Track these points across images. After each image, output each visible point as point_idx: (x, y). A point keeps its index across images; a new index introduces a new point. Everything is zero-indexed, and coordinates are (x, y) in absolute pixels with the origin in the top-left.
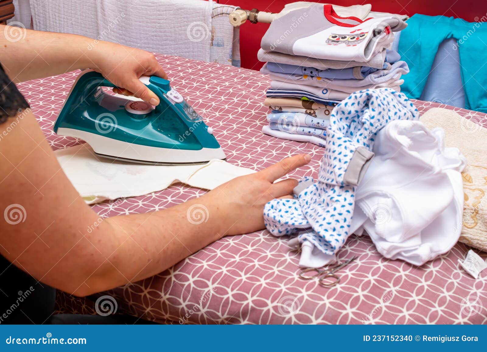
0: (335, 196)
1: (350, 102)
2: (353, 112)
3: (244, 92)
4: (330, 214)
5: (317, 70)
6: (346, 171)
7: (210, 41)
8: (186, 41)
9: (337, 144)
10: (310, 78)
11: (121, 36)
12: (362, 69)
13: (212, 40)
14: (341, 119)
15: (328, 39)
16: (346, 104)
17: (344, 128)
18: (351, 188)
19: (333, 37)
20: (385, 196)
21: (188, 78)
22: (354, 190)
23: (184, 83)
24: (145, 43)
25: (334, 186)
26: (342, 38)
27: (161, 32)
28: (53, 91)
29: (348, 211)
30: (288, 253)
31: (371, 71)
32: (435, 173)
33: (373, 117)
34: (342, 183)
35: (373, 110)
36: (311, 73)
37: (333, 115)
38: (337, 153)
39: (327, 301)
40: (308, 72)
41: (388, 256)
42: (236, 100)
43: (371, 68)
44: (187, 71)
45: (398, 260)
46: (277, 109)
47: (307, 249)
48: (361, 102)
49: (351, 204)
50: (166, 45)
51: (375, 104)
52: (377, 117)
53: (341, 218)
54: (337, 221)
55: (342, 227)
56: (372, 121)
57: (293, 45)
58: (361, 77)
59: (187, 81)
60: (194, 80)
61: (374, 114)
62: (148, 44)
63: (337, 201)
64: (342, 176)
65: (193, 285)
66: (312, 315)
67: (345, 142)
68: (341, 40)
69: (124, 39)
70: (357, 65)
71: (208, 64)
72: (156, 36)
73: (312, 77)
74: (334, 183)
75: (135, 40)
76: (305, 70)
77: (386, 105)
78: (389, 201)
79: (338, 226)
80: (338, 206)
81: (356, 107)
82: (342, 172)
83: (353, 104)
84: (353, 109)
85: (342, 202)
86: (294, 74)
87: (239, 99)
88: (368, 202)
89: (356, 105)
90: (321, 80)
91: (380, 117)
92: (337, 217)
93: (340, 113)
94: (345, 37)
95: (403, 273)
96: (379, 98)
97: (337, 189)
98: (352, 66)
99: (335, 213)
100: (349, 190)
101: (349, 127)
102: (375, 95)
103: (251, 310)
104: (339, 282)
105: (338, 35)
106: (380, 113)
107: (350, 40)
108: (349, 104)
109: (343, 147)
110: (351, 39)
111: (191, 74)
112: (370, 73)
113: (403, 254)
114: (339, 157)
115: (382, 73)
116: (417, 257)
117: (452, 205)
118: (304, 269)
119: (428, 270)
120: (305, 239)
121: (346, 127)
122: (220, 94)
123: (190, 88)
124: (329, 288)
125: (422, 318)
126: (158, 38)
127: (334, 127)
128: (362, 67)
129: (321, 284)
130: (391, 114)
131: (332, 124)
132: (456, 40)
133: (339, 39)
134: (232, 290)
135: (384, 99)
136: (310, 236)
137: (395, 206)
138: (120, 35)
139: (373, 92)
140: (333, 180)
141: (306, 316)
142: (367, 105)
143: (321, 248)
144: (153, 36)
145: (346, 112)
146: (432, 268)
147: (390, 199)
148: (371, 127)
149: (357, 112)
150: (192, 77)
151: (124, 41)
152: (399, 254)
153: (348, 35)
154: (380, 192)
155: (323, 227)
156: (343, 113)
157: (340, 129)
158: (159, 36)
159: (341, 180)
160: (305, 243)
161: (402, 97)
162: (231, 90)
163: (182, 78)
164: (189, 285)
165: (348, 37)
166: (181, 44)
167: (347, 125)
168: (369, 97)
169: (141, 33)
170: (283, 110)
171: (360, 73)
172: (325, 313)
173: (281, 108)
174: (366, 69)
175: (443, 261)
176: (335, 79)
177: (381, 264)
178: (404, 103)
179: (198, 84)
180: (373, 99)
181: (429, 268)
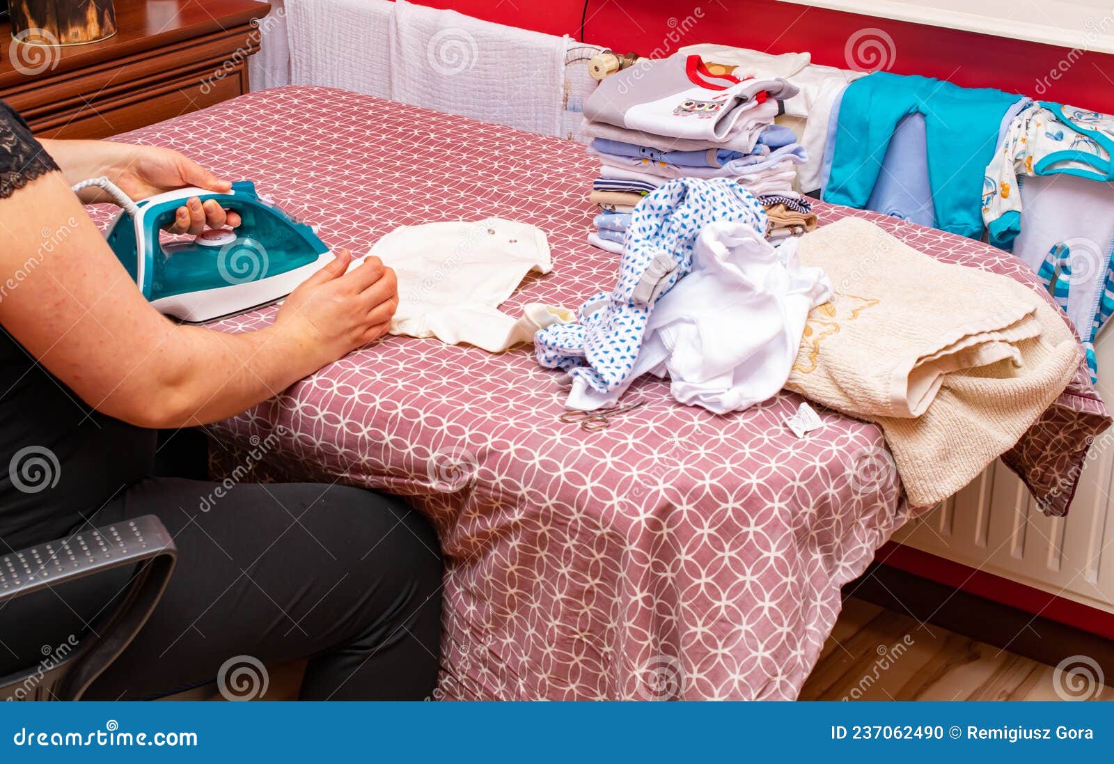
0: (620, 317)
1: (662, 193)
2: (665, 208)
3: (581, 184)
4: (609, 340)
5: (659, 152)
6: (637, 284)
7: (562, 103)
8: (526, 101)
9: (632, 249)
10: (652, 164)
11: (425, 89)
12: (719, 153)
13: (566, 100)
14: (649, 216)
15: (680, 107)
16: (656, 196)
17: (651, 228)
18: (642, 308)
19: (687, 104)
20: (692, 322)
21: (504, 160)
22: (646, 310)
23: (496, 167)
24: (462, 102)
25: (622, 303)
26: (699, 106)
27: (488, 84)
28: (296, 170)
29: (634, 338)
30: (557, 393)
31: (735, 156)
32: (757, 293)
33: (687, 216)
34: (630, 300)
35: (689, 207)
36: (652, 155)
37: (637, 210)
38: (631, 259)
39: (583, 447)
40: (647, 154)
41: (682, 400)
42: (565, 194)
43: (734, 152)
44: (508, 148)
45: (696, 406)
46: (609, 208)
47: (578, 387)
48: (675, 195)
49: (638, 329)
50: (494, 106)
51: (692, 199)
52: (692, 216)
53: (623, 346)
54: (618, 350)
55: (623, 357)
56: (685, 221)
57: (624, 113)
58: (717, 163)
59: (501, 164)
60: (512, 163)
61: (690, 212)
62: (468, 102)
63: (622, 323)
64: (631, 291)
65: (423, 423)
66: (560, 462)
67: (644, 246)
68: (697, 108)
69: (430, 94)
70: (712, 147)
71: (544, 138)
72: (479, 91)
73: (653, 161)
74: (622, 300)
75: (446, 95)
76: (644, 151)
77: (710, 202)
78: (692, 328)
79: (617, 356)
80: (621, 330)
81: (669, 202)
82: (632, 285)
83: (666, 196)
84: (665, 203)
85: (628, 326)
86: (630, 157)
87: (570, 193)
88: (672, 330)
89: (669, 198)
90: (666, 166)
91: (697, 217)
92: (618, 344)
93: (648, 207)
94: (703, 105)
95: (697, 421)
96: (698, 190)
97: (625, 307)
98: (705, 148)
99: (617, 339)
100: (640, 310)
101: (660, 228)
102: (691, 186)
103: (489, 454)
104: (608, 427)
105: (696, 101)
106: (697, 211)
107: (708, 110)
108: (661, 196)
109: (639, 252)
110: (710, 108)
111: (513, 153)
112: (733, 159)
113: (701, 397)
114: (632, 265)
115: (752, 159)
116: (718, 403)
117: (782, 336)
118: (570, 411)
119: (734, 422)
120: (577, 374)
121: (654, 228)
122: (546, 184)
123: (504, 174)
124: (591, 433)
125: (701, 473)
126: (482, 94)
127: (635, 226)
128: (719, 149)
129: (584, 427)
130: (717, 214)
131: (633, 220)
132: (924, 115)
133: (694, 107)
134: (470, 429)
135: (707, 192)
136: (583, 371)
137: (699, 336)
138: (426, 87)
139: (691, 182)
140: (620, 297)
141: (552, 462)
142: (682, 199)
143: (596, 386)
144: (474, 90)
145: (656, 208)
146: (740, 420)
147: (695, 326)
148: (682, 229)
149: (669, 207)
150: (512, 157)
151: (429, 97)
152: (696, 398)
153: (708, 102)
154: (686, 318)
155: (598, 356)
156: (652, 207)
157: (644, 229)
158: (485, 91)
159: (629, 295)
160: (576, 379)
161: (744, 192)
162: (563, 180)
163: (496, 158)
164: (419, 423)
165: (706, 104)
166: (519, 105)
167: (657, 225)
168: (686, 189)
169: (456, 85)
170: (618, 209)
171: (716, 158)
172: (576, 460)
173: (613, 207)
174: (726, 154)
175: (760, 412)
176: (685, 166)
177: (671, 411)
178: (747, 201)
179: (517, 169)
180: (690, 192)
181: (737, 419)
